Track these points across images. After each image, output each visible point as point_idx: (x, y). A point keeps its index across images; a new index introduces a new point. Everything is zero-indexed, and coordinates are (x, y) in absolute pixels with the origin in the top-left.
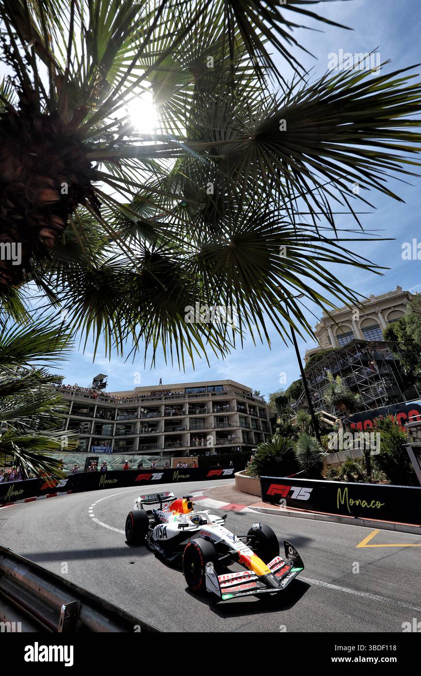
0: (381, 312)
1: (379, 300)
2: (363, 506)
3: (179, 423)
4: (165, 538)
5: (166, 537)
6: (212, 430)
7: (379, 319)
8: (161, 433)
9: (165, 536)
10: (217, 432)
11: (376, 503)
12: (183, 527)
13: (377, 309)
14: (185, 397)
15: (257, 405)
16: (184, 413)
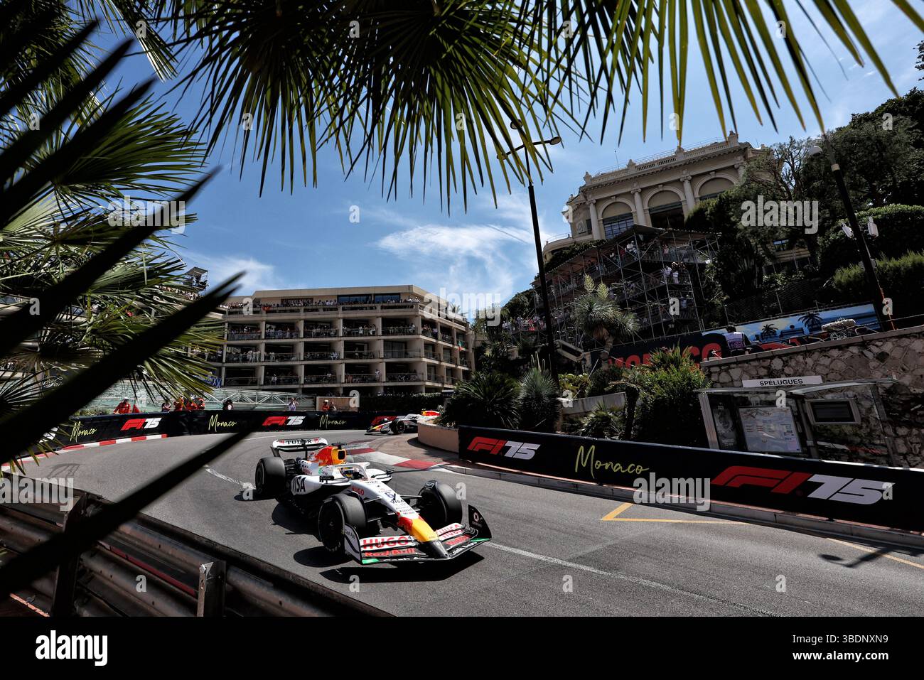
0: (690, 181)
1: (690, 157)
2: (615, 471)
3: (329, 348)
4: (302, 492)
5: (305, 491)
6: (381, 360)
7: (684, 192)
8: (299, 362)
9: (303, 490)
10: (387, 363)
11: (635, 467)
12: (327, 480)
13: (686, 174)
14: (336, 309)
15: (454, 326)
16: (336, 335)
